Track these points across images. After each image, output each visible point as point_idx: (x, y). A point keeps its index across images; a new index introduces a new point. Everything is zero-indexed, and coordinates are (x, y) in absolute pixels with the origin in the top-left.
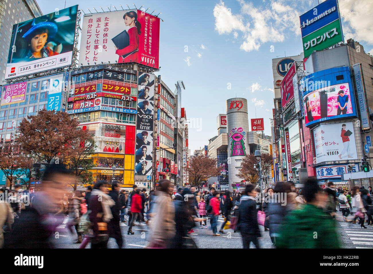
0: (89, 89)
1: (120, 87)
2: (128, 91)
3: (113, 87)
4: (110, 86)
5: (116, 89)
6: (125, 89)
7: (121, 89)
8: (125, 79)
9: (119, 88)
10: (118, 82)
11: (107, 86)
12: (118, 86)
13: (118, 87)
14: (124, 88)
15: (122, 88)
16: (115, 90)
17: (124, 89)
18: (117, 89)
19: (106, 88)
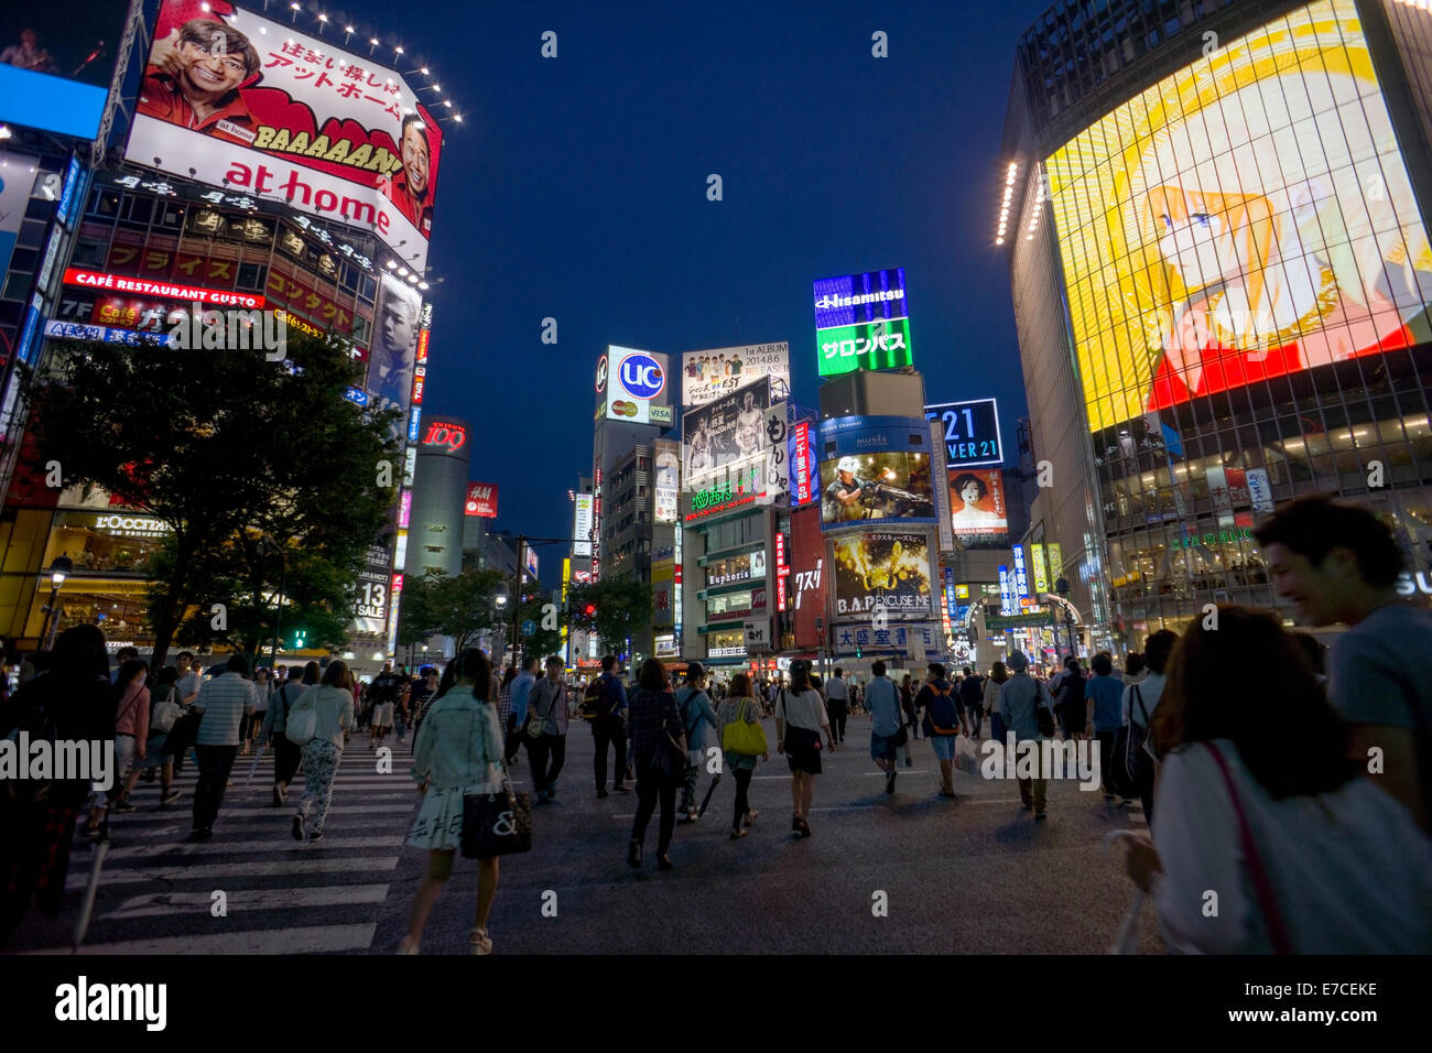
0: (196, 267)
1: (325, 300)
2: (344, 322)
3: (300, 292)
4: (293, 287)
5: (309, 302)
6: (338, 313)
7: (326, 307)
8: (341, 280)
9: (319, 301)
10: (319, 282)
11: (282, 280)
12: (318, 295)
13: (315, 298)
14: (335, 310)
15: (329, 306)
16: (308, 305)
17: (334, 314)
18: (314, 305)
19: (280, 289)
